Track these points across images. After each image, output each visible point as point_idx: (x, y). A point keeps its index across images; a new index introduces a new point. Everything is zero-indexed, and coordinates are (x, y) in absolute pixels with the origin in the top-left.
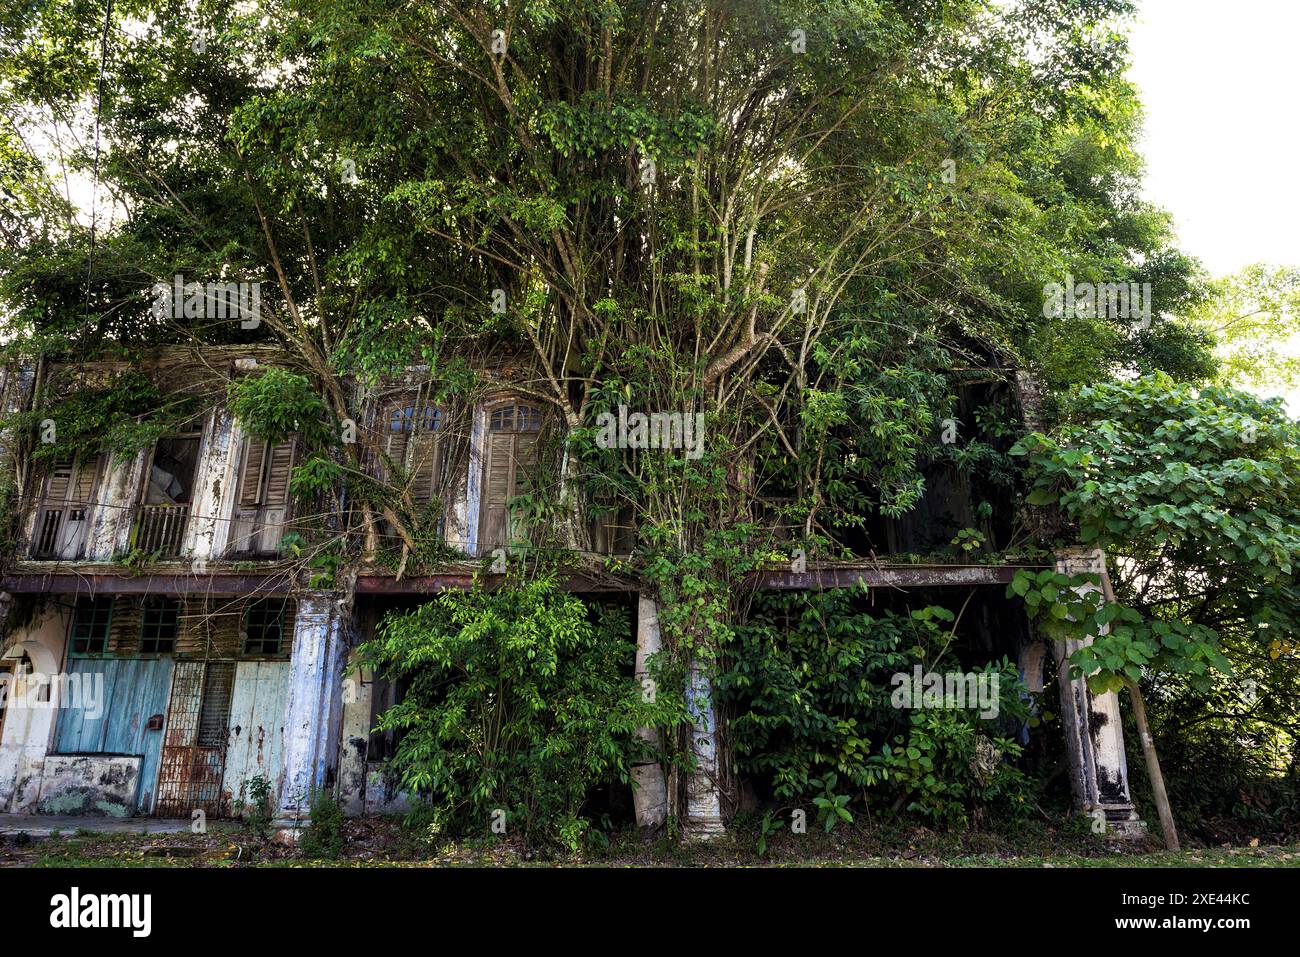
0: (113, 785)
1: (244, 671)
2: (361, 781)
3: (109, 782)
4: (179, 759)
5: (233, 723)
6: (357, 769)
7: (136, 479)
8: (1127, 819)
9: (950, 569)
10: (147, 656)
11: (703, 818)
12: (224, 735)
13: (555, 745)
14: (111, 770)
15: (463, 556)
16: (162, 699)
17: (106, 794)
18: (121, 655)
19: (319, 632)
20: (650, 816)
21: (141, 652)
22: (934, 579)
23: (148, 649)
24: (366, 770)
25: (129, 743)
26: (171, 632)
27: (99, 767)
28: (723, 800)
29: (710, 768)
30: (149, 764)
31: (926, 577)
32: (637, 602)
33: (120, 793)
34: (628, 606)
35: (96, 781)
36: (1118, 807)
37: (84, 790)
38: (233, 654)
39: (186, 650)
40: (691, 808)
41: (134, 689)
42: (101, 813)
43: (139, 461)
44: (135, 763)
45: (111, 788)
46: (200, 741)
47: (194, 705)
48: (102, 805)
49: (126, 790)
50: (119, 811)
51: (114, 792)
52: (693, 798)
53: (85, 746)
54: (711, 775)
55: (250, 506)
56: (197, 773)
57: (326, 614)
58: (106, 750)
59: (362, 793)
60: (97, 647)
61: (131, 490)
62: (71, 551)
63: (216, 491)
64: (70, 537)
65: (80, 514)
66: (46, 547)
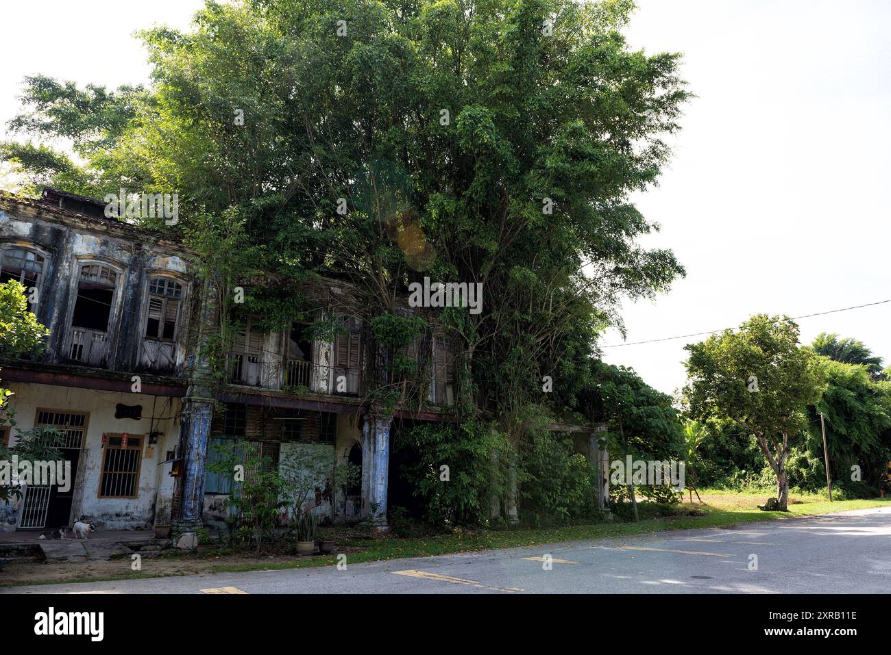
0: (217, 511)
1: (285, 448)
2: (344, 505)
3: (215, 509)
6: (342, 499)
7: (284, 344)
10: (228, 436)
14: (215, 503)
15: (432, 404)
17: (214, 516)
18: (217, 437)
19: (385, 436)
21: (225, 434)
23: (229, 432)
24: (346, 500)
25: (220, 487)
26: (243, 424)
27: (208, 501)
33: (222, 515)
35: (207, 509)
38: (278, 438)
39: (251, 434)
42: (213, 527)
43: (284, 334)
44: (228, 498)
45: (216, 513)
48: (212, 522)
49: (225, 513)
50: (222, 525)
51: (218, 515)
55: (342, 368)
59: (345, 511)
61: (283, 350)
62: (253, 381)
63: (326, 357)
64: (250, 371)
65: (253, 360)
66: (237, 376)
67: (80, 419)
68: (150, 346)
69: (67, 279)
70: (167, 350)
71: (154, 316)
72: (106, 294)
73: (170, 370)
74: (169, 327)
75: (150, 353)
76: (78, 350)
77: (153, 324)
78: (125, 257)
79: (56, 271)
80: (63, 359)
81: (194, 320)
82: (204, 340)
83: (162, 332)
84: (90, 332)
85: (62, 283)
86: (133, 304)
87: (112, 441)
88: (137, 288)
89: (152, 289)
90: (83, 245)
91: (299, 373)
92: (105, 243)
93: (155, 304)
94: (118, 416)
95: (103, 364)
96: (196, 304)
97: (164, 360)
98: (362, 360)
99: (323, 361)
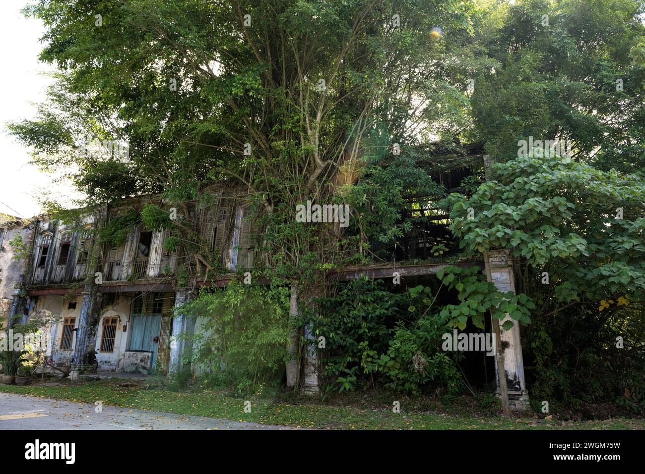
0: (144, 363)
3: (142, 361)
4: (163, 353)
7: (134, 249)
8: (518, 399)
9: (431, 266)
10: (155, 314)
11: (310, 385)
14: (143, 357)
15: (231, 271)
16: (158, 331)
17: (142, 366)
18: (147, 315)
20: (292, 382)
21: (152, 313)
22: (423, 272)
23: (154, 312)
25: (149, 347)
26: (161, 305)
27: (140, 356)
28: (319, 377)
29: (314, 362)
30: (154, 355)
31: (420, 271)
33: (146, 366)
35: (139, 361)
36: (514, 393)
37: (136, 364)
39: (165, 312)
40: (306, 380)
41: (151, 327)
42: (140, 373)
43: (135, 242)
44: (150, 354)
47: (167, 333)
48: (141, 370)
49: (147, 364)
50: (145, 372)
51: (144, 365)
52: (307, 375)
53: (137, 348)
54: (314, 365)
55: (166, 256)
57: (184, 298)
58: (144, 350)
60: (140, 311)
61: (132, 253)
62: (116, 277)
63: (156, 251)
64: (115, 272)
65: (118, 264)
66: (110, 276)
68: (78, 268)
69: (56, 243)
70: (83, 268)
71: (81, 250)
75: (77, 271)
76: (56, 276)
77: (80, 255)
80: (50, 282)
82: (94, 258)
84: (61, 267)
85: (54, 246)
86: (74, 247)
88: (77, 238)
89: (83, 237)
91: (142, 264)
93: (82, 245)
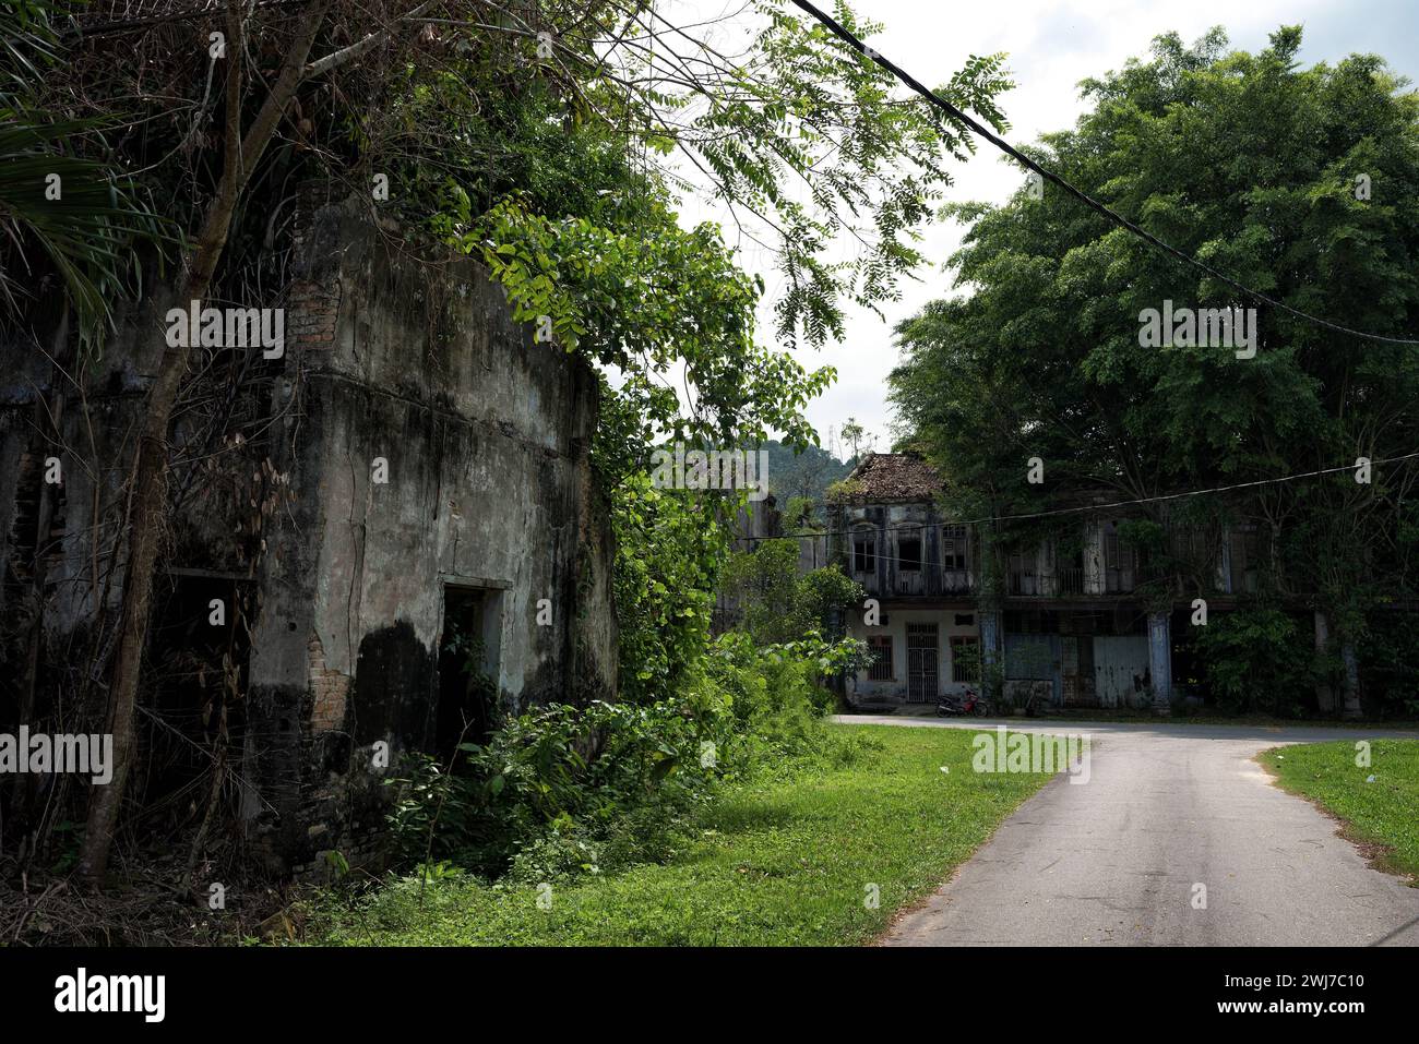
0: (1042, 693)
1: (1098, 641)
3: (1039, 692)
4: (1071, 682)
5: (1096, 665)
7: (1054, 558)
10: (1047, 633)
11: (1352, 709)
12: (1093, 671)
13: (1288, 677)
14: (1039, 687)
15: (1225, 593)
18: (1033, 634)
19: (1162, 628)
20: (1327, 707)
28: (1361, 701)
29: (1354, 688)
30: (1056, 684)
32: (1313, 617)
34: (1310, 615)
38: (1090, 633)
40: (1346, 704)
44: (1050, 683)
45: (1041, 695)
46: (1080, 673)
47: (1074, 656)
49: (1048, 695)
50: (1047, 704)
52: (1347, 700)
53: (1021, 676)
55: (1114, 570)
56: (1082, 688)
57: (1164, 620)
58: (1034, 677)
61: (1053, 563)
62: (1030, 591)
63: (1096, 563)
64: (1027, 585)
65: (1029, 574)
66: (1017, 589)
67: (934, 628)
68: (948, 576)
69: (891, 540)
70: (961, 577)
71: (950, 553)
72: (916, 544)
73: (965, 591)
74: (960, 559)
75: (950, 581)
76: (905, 585)
77: (949, 559)
78: (923, 516)
79: (883, 536)
80: (897, 593)
81: (976, 550)
82: (985, 565)
83: (956, 563)
84: (910, 573)
85: (888, 543)
86: (933, 548)
87: (956, 641)
88: (934, 535)
89: (945, 534)
90: (896, 515)
91: (1072, 577)
92: (908, 510)
93: (948, 545)
94: (957, 623)
95: (921, 592)
96: (976, 537)
97: (960, 584)
98: (1134, 561)
99: (1092, 564)
